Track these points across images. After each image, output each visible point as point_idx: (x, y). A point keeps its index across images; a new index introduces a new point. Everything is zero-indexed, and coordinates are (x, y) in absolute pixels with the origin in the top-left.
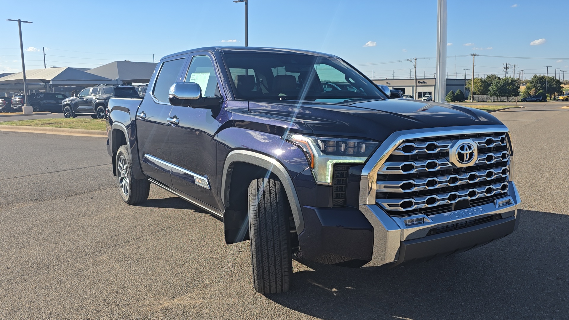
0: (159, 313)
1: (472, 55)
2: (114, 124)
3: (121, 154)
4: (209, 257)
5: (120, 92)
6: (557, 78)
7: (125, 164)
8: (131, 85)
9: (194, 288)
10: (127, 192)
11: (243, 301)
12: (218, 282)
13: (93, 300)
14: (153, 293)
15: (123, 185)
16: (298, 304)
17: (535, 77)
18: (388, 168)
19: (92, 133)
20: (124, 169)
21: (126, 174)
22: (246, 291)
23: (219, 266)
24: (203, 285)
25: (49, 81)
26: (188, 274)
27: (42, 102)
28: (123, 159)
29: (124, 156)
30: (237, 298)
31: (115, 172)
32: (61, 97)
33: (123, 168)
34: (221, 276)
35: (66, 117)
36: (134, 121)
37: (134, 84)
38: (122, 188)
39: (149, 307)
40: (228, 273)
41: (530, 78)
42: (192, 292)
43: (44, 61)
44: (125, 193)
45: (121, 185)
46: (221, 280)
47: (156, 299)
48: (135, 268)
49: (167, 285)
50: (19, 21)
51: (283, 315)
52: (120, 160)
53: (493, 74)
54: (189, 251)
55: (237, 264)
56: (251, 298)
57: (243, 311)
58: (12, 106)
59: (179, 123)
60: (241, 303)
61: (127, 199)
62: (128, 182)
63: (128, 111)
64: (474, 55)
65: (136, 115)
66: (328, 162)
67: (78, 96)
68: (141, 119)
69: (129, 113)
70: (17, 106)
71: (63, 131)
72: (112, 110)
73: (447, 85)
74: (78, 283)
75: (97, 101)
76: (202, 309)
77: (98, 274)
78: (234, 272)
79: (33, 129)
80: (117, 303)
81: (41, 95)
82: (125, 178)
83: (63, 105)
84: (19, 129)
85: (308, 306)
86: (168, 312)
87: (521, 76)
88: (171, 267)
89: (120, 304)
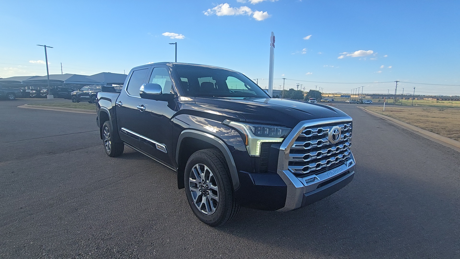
0: (134, 246)
1: (283, 79)
2: (101, 108)
3: (105, 126)
4: (165, 196)
5: (105, 89)
6: (320, 91)
7: (108, 133)
8: (112, 85)
9: (157, 221)
10: (110, 149)
11: (192, 230)
12: (173, 216)
13: (84, 235)
14: (128, 227)
15: (107, 145)
16: (227, 231)
17: (311, 90)
18: (296, 145)
19: (88, 112)
20: (107, 136)
21: (109, 139)
22: (192, 222)
23: (172, 203)
24: (163, 219)
25: (63, 82)
26: (152, 209)
27: (59, 93)
28: (107, 129)
29: (108, 128)
30: (187, 228)
31: (102, 137)
32: (71, 90)
33: (107, 134)
34: (174, 210)
35: (73, 102)
36: (114, 106)
37: (113, 85)
38: (106, 147)
39: (126, 240)
40: (178, 208)
41: (308, 91)
42: (156, 225)
43: (61, 70)
44: (108, 150)
45: (106, 145)
46: (174, 214)
47: (131, 232)
48: (115, 205)
49: (138, 220)
50: (45, 46)
51: (220, 242)
52: (105, 130)
53: (292, 88)
54: (151, 191)
55: (183, 201)
56: (197, 228)
57: (193, 240)
58: (41, 95)
59: (145, 110)
60: (190, 232)
61: (109, 154)
62: (110, 143)
63: (110, 100)
64: (284, 79)
65: (116, 103)
66: (258, 141)
67: (81, 90)
68: (119, 106)
69: (111, 102)
70: (44, 95)
71: (71, 110)
72: (100, 99)
73: (273, 93)
74: (73, 220)
75: (92, 93)
76: (164, 239)
77: (88, 211)
78: (183, 207)
79: (52, 108)
80: (102, 237)
81: (59, 89)
82: (109, 141)
83: (72, 95)
84: (44, 108)
85: (234, 233)
86: (140, 244)
87: (304, 90)
88: (140, 204)
89: (104, 238)
